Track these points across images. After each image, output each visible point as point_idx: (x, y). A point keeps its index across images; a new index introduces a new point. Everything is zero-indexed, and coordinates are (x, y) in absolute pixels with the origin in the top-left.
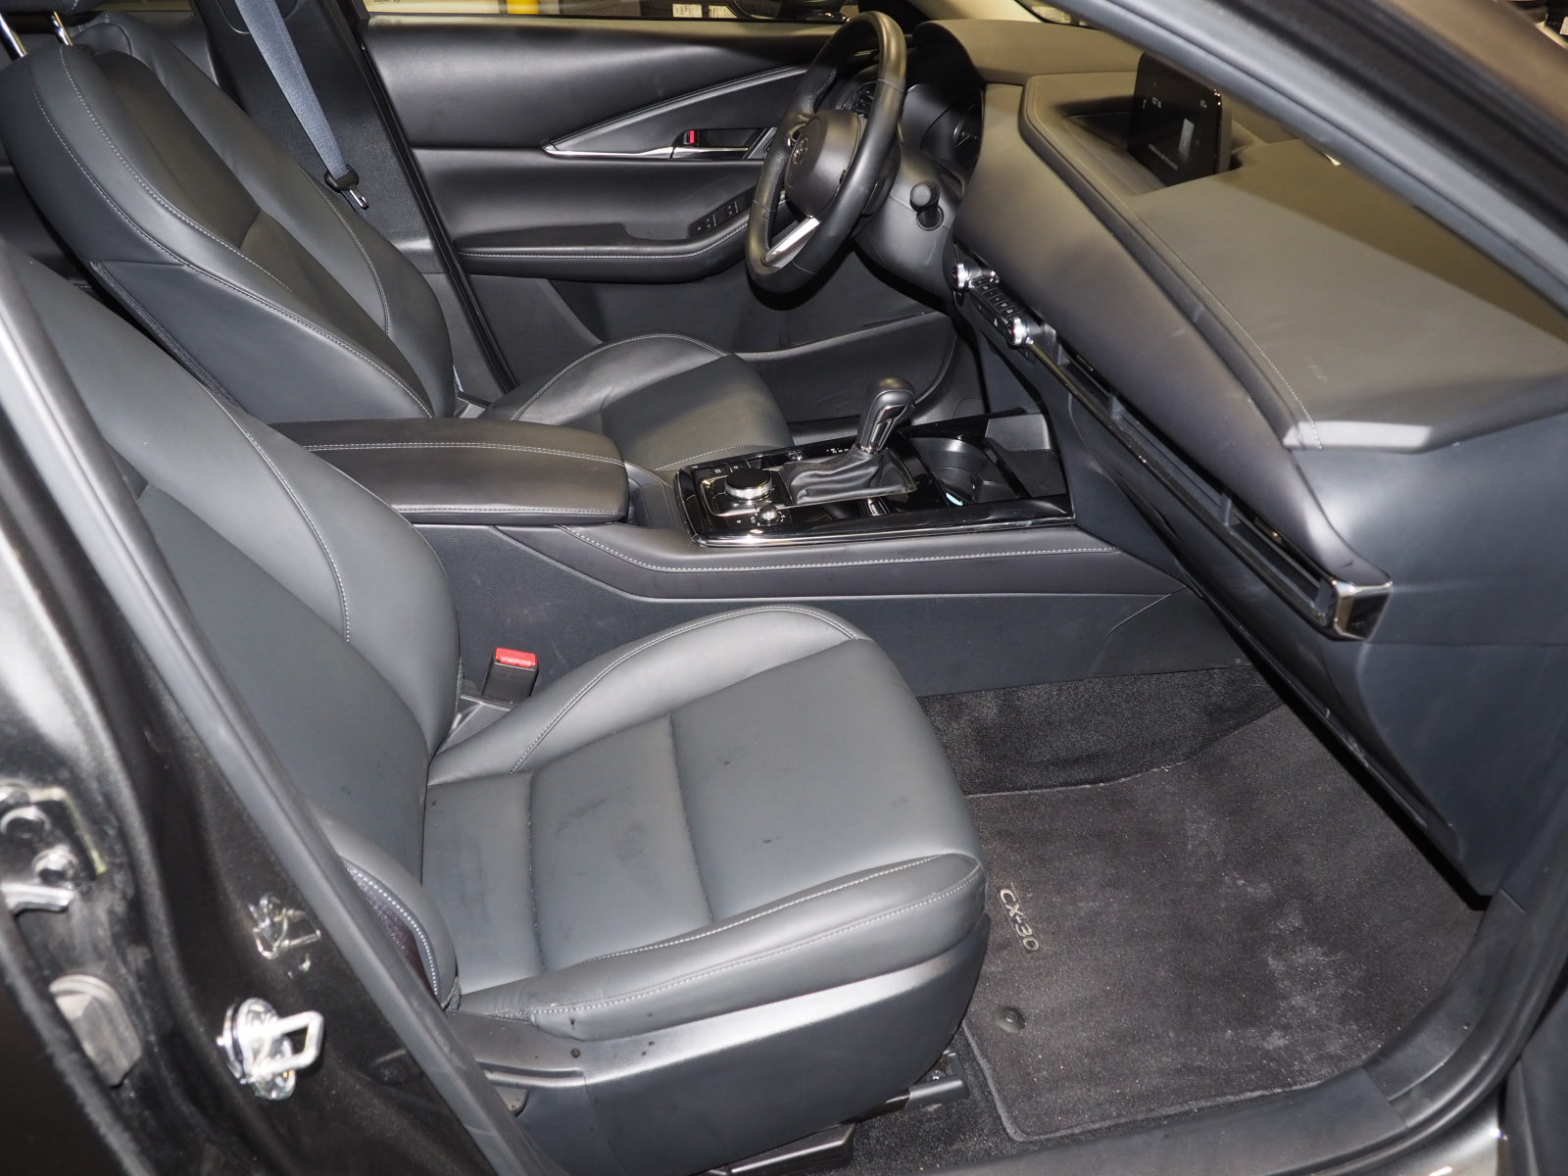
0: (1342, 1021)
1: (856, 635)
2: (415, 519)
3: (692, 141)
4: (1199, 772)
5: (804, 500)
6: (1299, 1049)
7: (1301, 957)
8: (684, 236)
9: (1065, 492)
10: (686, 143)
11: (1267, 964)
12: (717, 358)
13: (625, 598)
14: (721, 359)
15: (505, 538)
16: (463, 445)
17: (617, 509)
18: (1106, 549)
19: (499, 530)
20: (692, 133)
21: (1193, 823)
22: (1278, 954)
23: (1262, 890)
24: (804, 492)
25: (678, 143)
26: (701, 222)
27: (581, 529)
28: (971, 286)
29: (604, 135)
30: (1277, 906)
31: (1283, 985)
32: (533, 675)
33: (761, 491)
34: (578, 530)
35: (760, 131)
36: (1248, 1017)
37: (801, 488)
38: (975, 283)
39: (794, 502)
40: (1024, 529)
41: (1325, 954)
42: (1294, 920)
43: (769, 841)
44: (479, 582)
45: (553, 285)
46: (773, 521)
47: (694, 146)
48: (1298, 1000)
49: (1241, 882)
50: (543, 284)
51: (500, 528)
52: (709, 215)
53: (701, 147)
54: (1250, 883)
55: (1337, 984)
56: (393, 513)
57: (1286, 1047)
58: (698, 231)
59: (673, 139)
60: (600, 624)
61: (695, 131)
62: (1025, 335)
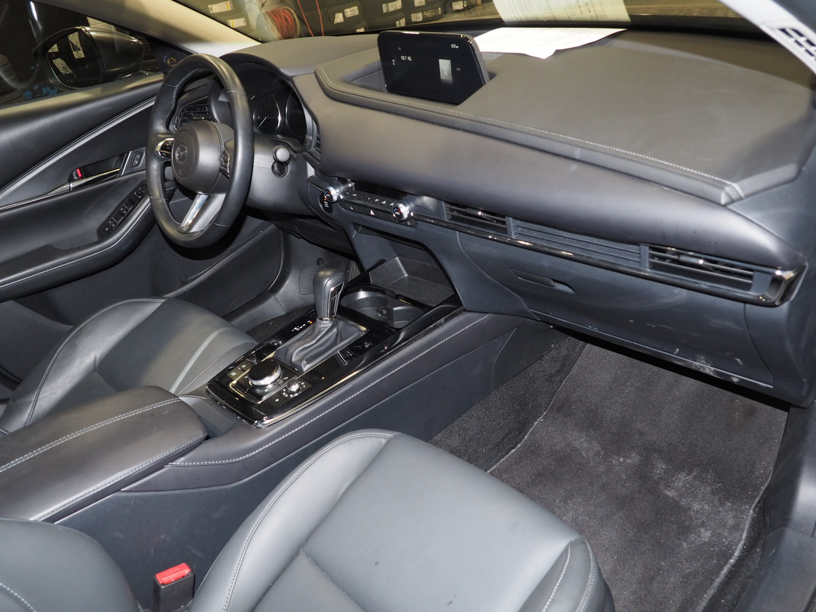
0: (722, 504)
1: (389, 435)
2: (52, 519)
3: (80, 175)
4: (558, 412)
5: (306, 368)
6: (718, 532)
7: (679, 483)
8: (96, 239)
9: (453, 293)
10: (76, 178)
11: (668, 496)
12: (160, 304)
13: (226, 490)
14: (163, 304)
15: (130, 494)
16: (57, 443)
17: (202, 432)
18: (486, 317)
19: (124, 491)
20: (78, 170)
21: (575, 441)
22: (668, 486)
23: (634, 459)
24: (305, 362)
25: (71, 180)
26: (105, 224)
27: (182, 459)
28: (342, 197)
29: (16, 190)
30: (647, 462)
31: (683, 502)
32: (192, 579)
33: (276, 375)
34: (180, 461)
35: (122, 156)
36: (685, 530)
37: (301, 360)
38: (344, 193)
39: (301, 371)
40: (441, 325)
41: (688, 475)
42: (660, 467)
43: (451, 602)
44: (121, 536)
45: (19, 302)
46: (298, 390)
47: (82, 178)
48: (696, 506)
49: (622, 459)
50: (10, 304)
51: (122, 490)
52: (109, 218)
53: (87, 177)
54: (626, 457)
55: (705, 486)
56: (35, 523)
57: (712, 535)
58: (104, 232)
59: (67, 178)
60: (216, 515)
61: (80, 169)
62: (408, 212)
